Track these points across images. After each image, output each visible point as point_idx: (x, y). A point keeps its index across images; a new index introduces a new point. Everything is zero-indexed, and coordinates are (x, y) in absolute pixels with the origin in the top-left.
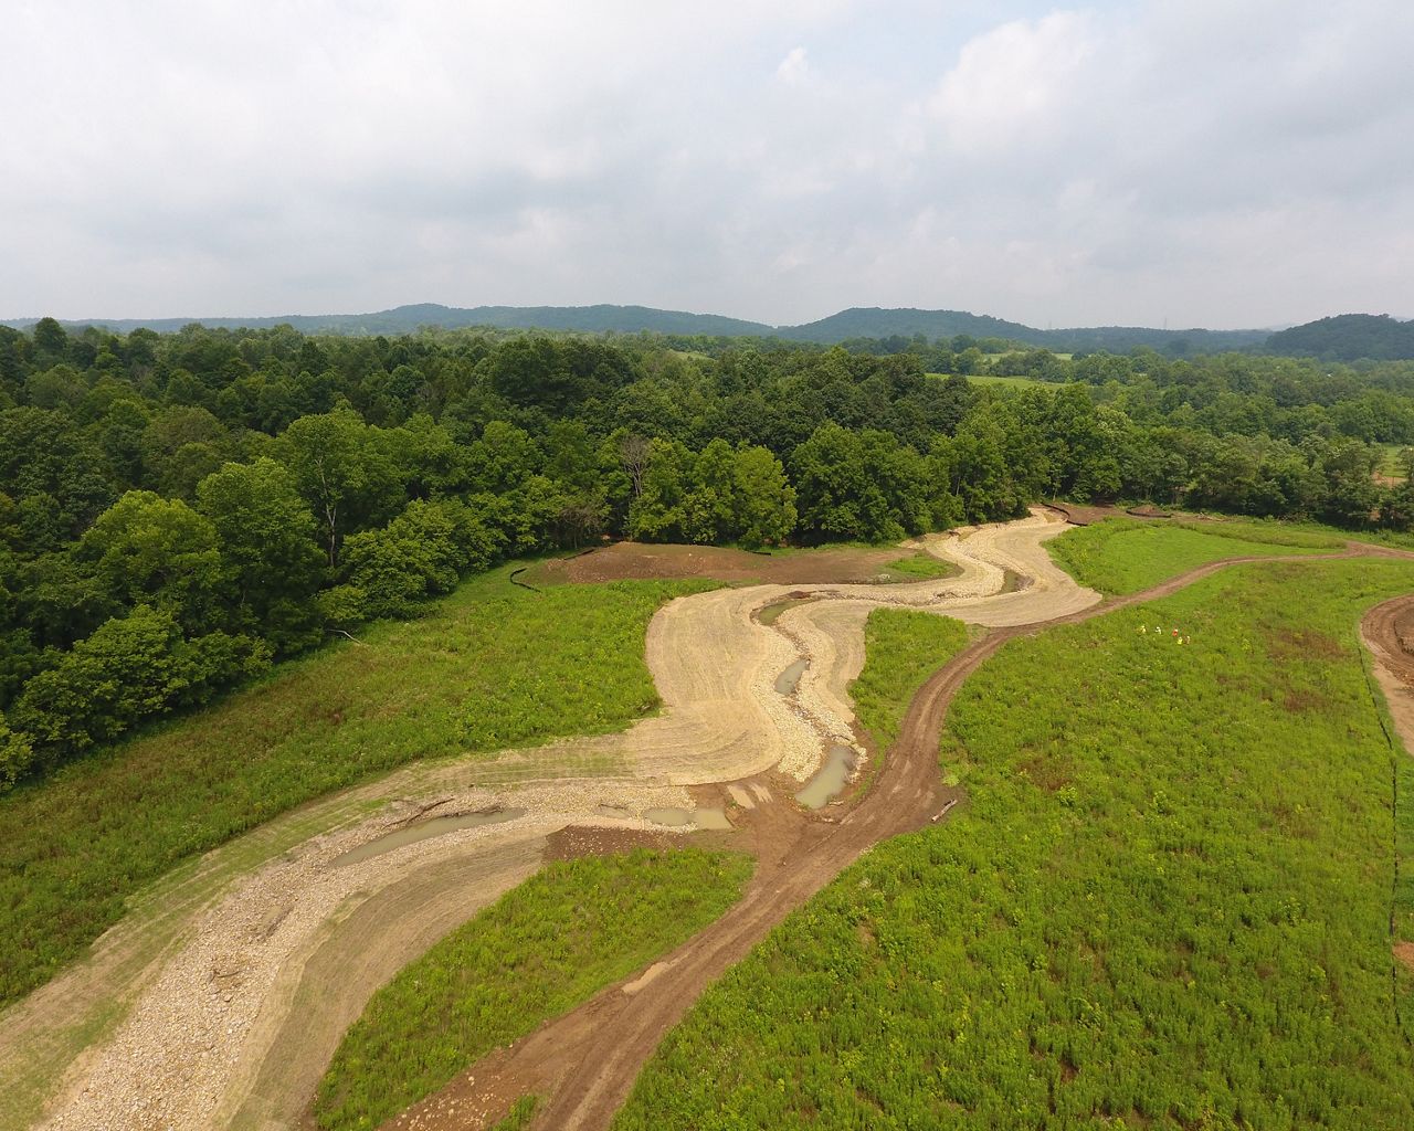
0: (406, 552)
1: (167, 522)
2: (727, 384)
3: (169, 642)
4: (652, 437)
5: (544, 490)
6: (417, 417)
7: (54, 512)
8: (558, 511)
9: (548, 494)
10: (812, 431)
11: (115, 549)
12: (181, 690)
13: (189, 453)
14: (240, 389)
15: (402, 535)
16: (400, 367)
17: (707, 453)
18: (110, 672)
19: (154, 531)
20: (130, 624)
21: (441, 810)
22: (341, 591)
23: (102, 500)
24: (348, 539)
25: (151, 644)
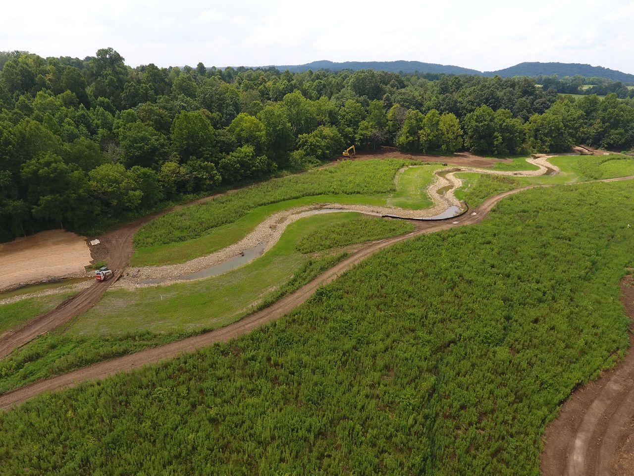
0: (317, 141)
1: (252, 122)
2: (444, 90)
3: (252, 157)
4: (408, 108)
5: (365, 126)
6: (322, 98)
7: (221, 118)
8: (369, 134)
9: (367, 128)
10: (475, 109)
11: (238, 129)
12: (255, 170)
13: (255, 104)
14: (264, 86)
15: (317, 136)
16: (317, 81)
17: (429, 115)
18: (239, 162)
19: (248, 124)
20: (243, 149)
21: (326, 207)
22: (297, 152)
23: (233, 116)
24: (300, 136)
25: (248, 156)
